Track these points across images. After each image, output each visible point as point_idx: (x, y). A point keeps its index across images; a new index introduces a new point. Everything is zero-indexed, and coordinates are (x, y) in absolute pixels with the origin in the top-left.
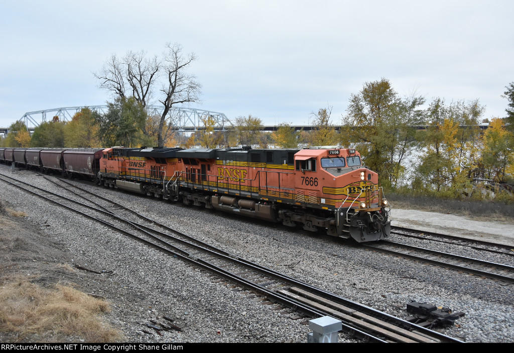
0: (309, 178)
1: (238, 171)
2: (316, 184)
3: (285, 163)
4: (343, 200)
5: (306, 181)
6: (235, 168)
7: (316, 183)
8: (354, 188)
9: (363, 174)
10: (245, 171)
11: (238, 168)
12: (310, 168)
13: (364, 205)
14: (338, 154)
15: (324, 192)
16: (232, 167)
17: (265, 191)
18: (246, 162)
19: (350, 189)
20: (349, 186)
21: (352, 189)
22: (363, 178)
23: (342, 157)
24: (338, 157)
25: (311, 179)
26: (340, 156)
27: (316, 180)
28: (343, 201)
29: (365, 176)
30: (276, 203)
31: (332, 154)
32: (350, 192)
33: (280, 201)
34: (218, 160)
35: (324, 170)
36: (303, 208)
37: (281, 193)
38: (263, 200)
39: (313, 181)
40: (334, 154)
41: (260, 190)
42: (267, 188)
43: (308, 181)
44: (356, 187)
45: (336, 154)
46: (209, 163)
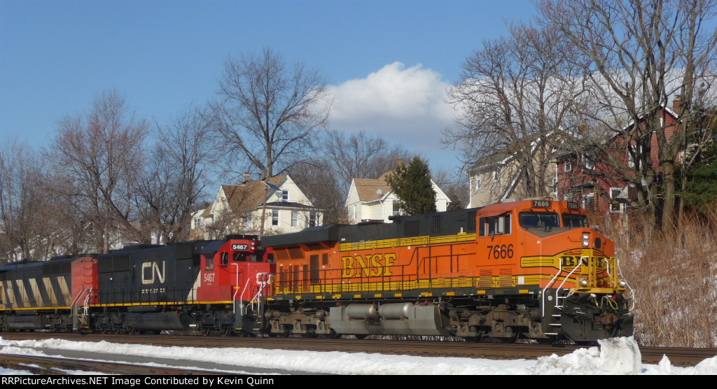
0: (500, 246)
1: (380, 256)
2: (510, 255)
4: (552, 276)
5: (495, 252)
6: (374, 252)
7: (510, 252)
8: (571, 258)
9: (586, 236)
10: (393, 255)
11: (380, 251)
12: (501, 229)
13: (584, 282)
14: (548, 207)
15: (522, 265)
16: (369, 252)
17: (428, 281)
18: (396, 239)
19: (564, 259)
20: (562, 255)
21: (568, 259)
22: (587, 243)
23: (554, 213)
24: (547, 212)
25: (504, 248)
26: (550, 210)
27: (511, 248)
28: (552, 278)
29: (590, 240)
30: (445, 298)
31: (537, 207)
32: (564, 264)
33: (452, 294)
34: (344, 242)
35: (523, 230)
36: (490, 297)
37: (454, 280)
38: (423, 297)
39: (506, 249)
40: (541, 207)
41: (418, 282)
42: (430, 275)
43: (497, 251)
44: (573, 256)
45: (545, 207)
46: (325, 251)
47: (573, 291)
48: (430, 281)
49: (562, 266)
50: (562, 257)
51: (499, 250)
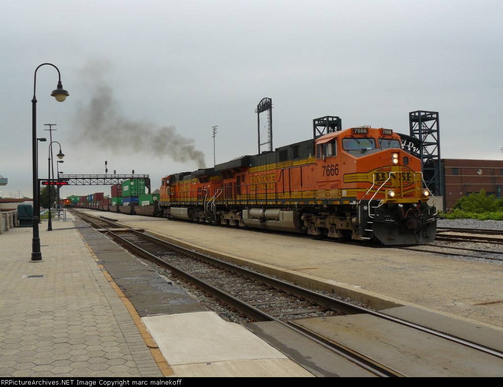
0: (330, 166)
1: (268, 176)
2: (337, 173)
3: (310, 155)
4: (367, 189)
5: (327, 171)
6: (265, 173)
7: (337, 170)
8: (383, 175)
9: (395, 156)
10: (274, 175)
11: (268, 172)
12: (330, 152)
13: (392, 194)
14: (366, 134)
15: (345, 181)
16: (262, 173)
17: (289, 193)
18: (275, 164)
19: (377, 175)
20: (375, 171)
21: (380, 175)
22: (395, 161)
23: (371, 138)
24: (366, 138)
25: (332, 167)
26: (369, 136)
27: (337, 167)
28: (367, 191)
29: (399, 158)
30: (299, 206)
31: (357, 133)
32: (377, 179)
33: (303, 203)
34: (251, 167)
35: (345, 152)
36: (325, 206)
37: (303, 193)
38: (287, 205)
39: (334, 169)
40: (361, 134)
41: (284, 194)
42: (290, 189)
43: (329, 170)
44: (385, 172)
45: (364, 133)
46: (243, 173)
47: (383, 201)
48: (290, 194)
49: (375, 181)
50: (375, 173)
51: (330, 169)
